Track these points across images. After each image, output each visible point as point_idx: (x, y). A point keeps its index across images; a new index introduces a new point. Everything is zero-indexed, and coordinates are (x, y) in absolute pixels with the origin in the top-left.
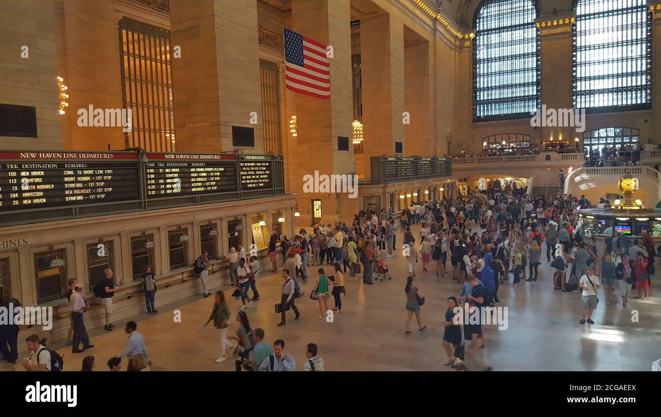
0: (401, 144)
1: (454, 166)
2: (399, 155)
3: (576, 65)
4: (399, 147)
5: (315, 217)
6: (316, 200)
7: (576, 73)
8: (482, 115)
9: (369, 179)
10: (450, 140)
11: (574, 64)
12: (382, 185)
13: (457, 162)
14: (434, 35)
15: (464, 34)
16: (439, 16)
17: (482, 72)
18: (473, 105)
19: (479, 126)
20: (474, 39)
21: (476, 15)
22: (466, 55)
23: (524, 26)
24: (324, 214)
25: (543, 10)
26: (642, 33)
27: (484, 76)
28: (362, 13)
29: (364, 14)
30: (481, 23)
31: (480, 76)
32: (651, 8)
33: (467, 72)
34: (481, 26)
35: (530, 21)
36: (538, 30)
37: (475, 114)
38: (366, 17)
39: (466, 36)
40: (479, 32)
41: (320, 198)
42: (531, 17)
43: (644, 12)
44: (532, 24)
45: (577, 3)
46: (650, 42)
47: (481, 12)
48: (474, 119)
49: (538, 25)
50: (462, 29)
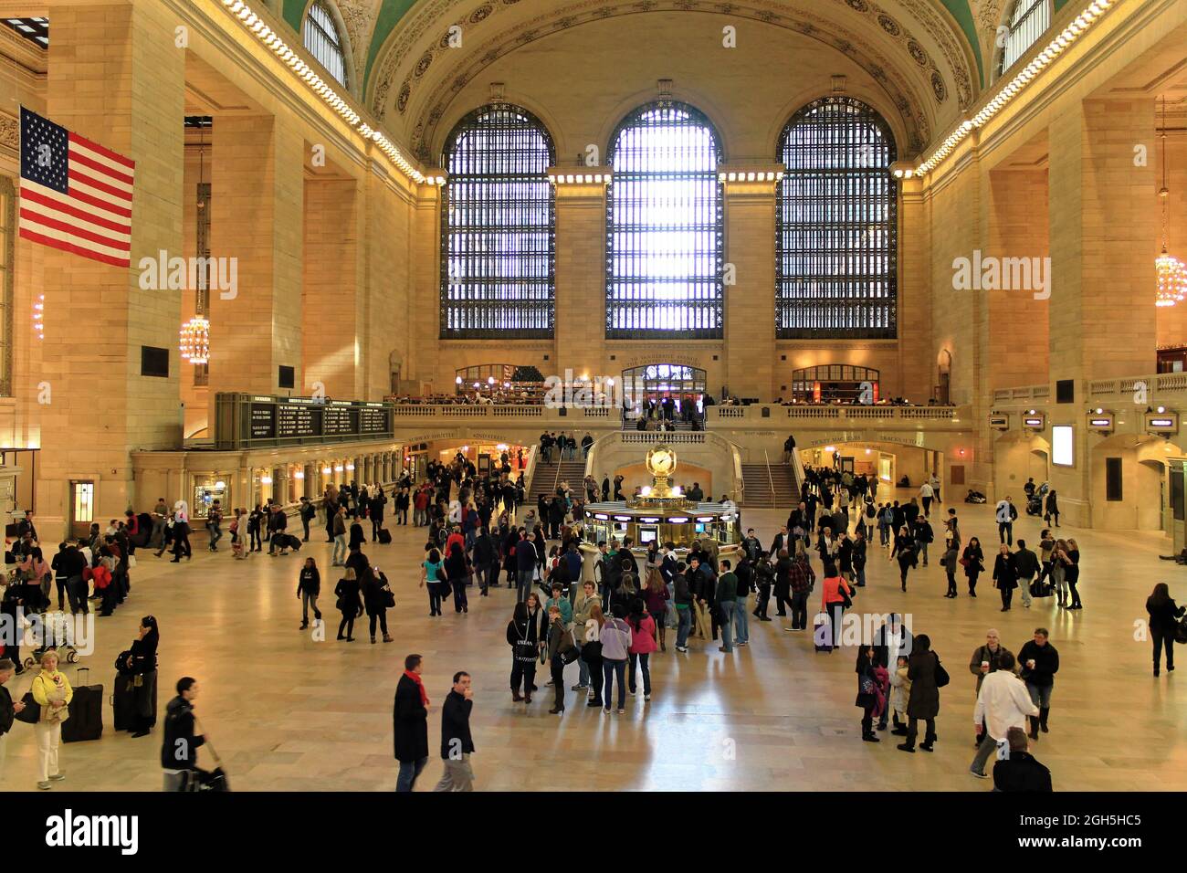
0: (291, 370)
1: (398, 420)
2: (284, 392)
3: (612, 254)
4: (287, 377)
5: (77, 519)
6: (81, 482)
7: (612, 268)
8: (456, 326)
9: (212, 441)
10: (395, 369)
11: (609, 253)
12: (238, 453)
13: (406, 411)
14: (368, 169)
15: (425, 175)
16: (377, 136)
17: (457, 249)
18: (442, 306)
19: (451, 346)
20: (445, 188)
21: (449, 147)
22: (431, 212)
23: (531, 177)
24: (99, 515)
25: (561, 155)
26: (709, 215)
27: (460, 256)
28: (216, 104)
29: (221, 107)
30: (458, 162)
31: (453, 256)
32: (722, 177)
33: (431, 245)
34: (458, 166)
35: (539, 171)
36: (552, 187)
37: (444, 325)
38: (224, 113)
39: (430, 180)
40: (454, 175)
41: (91, 477)
42: (541, 164)
43: (713, 183)
44: (543, 175)
45: (614, 150)
46: (721, 230)
47: (458, 141)
48: (441, 332)
49: (552, 178)
50: (421, 166)
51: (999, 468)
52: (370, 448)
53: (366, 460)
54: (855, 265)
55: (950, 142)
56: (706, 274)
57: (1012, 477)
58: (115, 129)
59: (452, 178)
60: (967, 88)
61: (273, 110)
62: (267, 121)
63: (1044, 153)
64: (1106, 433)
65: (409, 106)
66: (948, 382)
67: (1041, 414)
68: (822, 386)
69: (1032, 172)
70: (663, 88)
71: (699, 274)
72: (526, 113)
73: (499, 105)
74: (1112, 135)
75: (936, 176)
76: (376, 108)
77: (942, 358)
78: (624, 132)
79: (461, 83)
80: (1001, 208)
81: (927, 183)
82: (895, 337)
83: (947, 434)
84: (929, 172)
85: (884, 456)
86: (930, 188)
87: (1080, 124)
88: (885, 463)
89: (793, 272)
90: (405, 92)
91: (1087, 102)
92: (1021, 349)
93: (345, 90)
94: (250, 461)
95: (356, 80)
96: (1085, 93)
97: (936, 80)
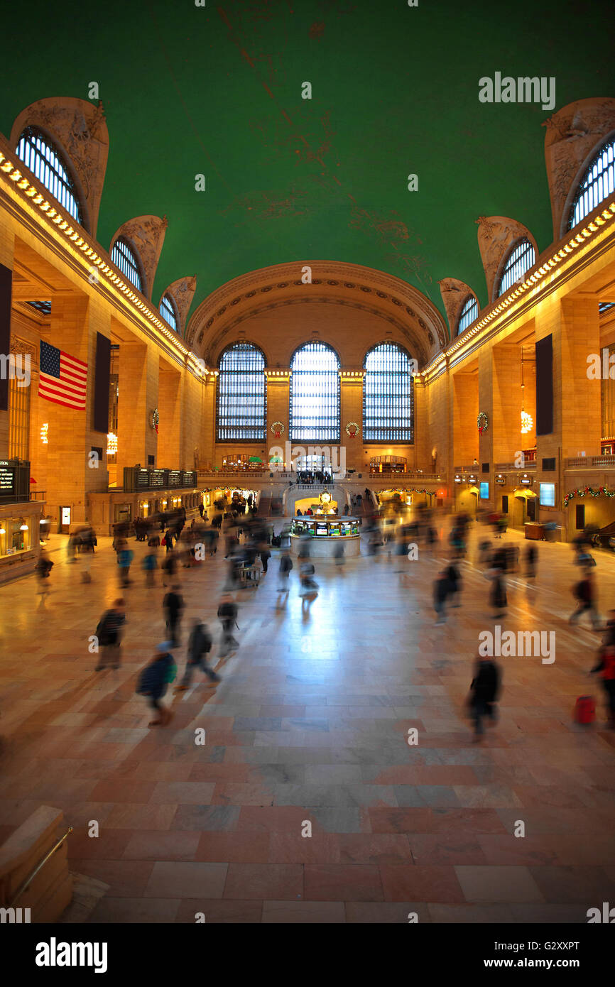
0: (153, 457)
1: (199, 479)
2: (151, 467)
3: (292, 406)
4: (150, 460)
5: (63, 523)
6: (65, 507)
7: (292, 413)
8: (222, 437)
9: (123, 488)
10: (196, 456)
11: (290, 406)
12: (134, 494)
13: (202, 475)
14: (186, 368)
15: (210, 371)
16: (190, 354)
17: (223, 403)
18: (216, 429)
19: (222, 447)
20: (218, 377)
21: (220, 358)
22: (211, 388)
23: (256, 372)
24: (73, 521)
25: (270, 363)
26: (334, 390)
27: (225, 406)
28: (121, 339)
29: (123, 341)
30: (224, 365)
31: (222, 406)
32: (340, 374)
33: (211, 402)
34: (224, 367)
35: (260, 370)
36: (265, 377)
37: (217, 436)
38: (125, 343)
39: (212, 373)
40: (222, 371)
41: (69, 505)
42: (261, 366)
43: (336, 376)
44: (261, 371)
45: (293, 361)
46: (340, 397)
47: (224, 356)
48: (216, 440)
49: (266, 373)
50: (208, 367)
51: (457, 500)
52: (186, 492)
53: (186, 496)
54: (397, 413)
55: (437, 361)
56: (333, 415)
57: (462, 504)
58: (81, 351)
59: (221, 372)
60: (443, 340)
61: (147, 342)
62: (144, 347)
63: (476, 367)
64: (502, 485)
65: (203, 341)
66: (435, 464)
67: (476, 477)
68: (383, 465)
69: (470, 376)
70: (314, 335)
71: (324, 415)
72: (254, 344)
73: (243, 341)
74: (504, 362)
75: (430, 376)
76: (189, 341)
77: (433, 453)
78: (297, 353)
79: (225, 331)
80: (458, 390)
81: (426, 379)
82: (413, 444)
83: (435, 486)
84: (428, 374)
85: (408, 495)
86: (427, 381)
87: (491, 357)
88: (409, 498)
89: (370, 415)
90: (202, 335)
91: (494, 348)
92: (466, 450)
93: (177, 333)
94: (139, 497)
95: (181, 329)
96: (493, 344)
97: (430, 336)
